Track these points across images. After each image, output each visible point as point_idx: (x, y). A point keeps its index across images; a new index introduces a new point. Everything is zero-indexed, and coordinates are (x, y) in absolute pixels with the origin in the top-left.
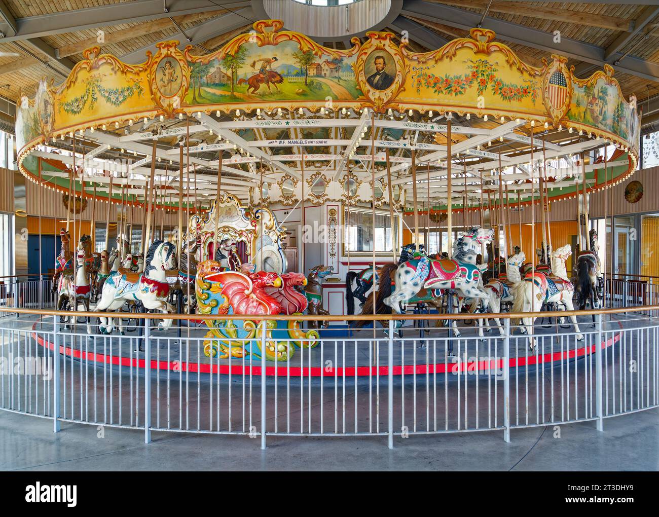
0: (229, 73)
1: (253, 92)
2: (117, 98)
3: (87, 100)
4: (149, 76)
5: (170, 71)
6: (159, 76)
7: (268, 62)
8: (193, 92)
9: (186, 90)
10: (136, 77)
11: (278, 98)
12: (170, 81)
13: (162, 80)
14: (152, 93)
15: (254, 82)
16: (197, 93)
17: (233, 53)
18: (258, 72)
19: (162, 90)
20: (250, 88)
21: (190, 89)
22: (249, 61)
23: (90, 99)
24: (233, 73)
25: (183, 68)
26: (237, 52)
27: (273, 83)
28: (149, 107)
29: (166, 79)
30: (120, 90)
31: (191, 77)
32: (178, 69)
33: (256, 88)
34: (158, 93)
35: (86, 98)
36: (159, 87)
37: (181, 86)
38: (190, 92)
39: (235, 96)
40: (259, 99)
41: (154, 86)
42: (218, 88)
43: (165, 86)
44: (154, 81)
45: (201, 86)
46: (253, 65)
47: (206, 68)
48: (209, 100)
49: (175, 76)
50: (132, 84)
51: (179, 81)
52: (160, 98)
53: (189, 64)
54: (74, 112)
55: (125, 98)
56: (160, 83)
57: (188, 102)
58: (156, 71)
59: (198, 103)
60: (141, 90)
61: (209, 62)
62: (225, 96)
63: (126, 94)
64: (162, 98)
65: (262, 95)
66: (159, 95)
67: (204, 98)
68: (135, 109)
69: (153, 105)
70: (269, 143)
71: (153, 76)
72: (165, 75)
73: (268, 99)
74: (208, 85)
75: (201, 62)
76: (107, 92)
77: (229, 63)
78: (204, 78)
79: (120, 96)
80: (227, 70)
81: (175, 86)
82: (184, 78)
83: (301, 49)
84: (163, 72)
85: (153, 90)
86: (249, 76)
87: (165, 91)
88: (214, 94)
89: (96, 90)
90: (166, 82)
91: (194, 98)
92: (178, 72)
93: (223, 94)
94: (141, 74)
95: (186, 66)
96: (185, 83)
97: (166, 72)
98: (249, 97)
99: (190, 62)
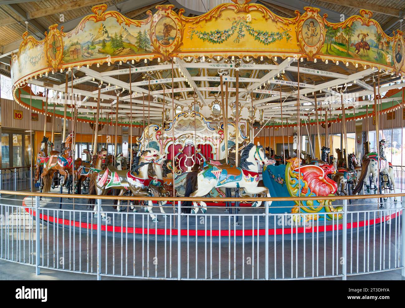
0: (347, 38)
1: (357, 53)
2: (267, 39)
3: (232, 35)
4: (296, 28)
5: (313, 28)
6: (305, 30)
7: (365, 36)
8: (326, 46)
9: (323, 44)
10: (285, 27)
11: (367, 59)
12: (312, 36)
13: (306, 33)
14: (298, 41)
15: (358, 47)
16: (329, 47)
17: (350, 26)
18: (360, 41)
19: (306, 40)
20: (356, 50)
21: (325, 43)
22: (357, 33)
23: (236, 34)
24: (349, 38)
25: (321, 28)
26: (351, 26)
27: (366, 49)
28: (295, 50)
29: (310, 33)
30: (270, 33)
31: (326, 36)
32: (318, 29)
33: (359, 51)
34: (303, 42)
35: (230, 33)
36: (304, 38)
37: (320, 40)
38: (325, 45)
39: (349, 53)
40: (359, 58)
41: (300, 37)
42: (341, 46)
43: (308, 38)
44: (301, 33)
45: (332, 43)
46: (358, 36)
47: (335, 32)
48: (335, 53)
49: (316, 32)
50: (281, 31)
51: (318, 36)
52: (304, 45)
53: (326, 27)
54: (214, 42)
55: (274, 40)
56: (305, 36)
57: (323, 52)
58: (302, 26)
59: (329, 54)
60: (290, 37)
61: (337, 28)
62: (344, 52)
63: (276, 37)
64: (306, 46)
65: (361, 56)
66: (303, 43)
67: (333, 51)
68: (283, 50)
69: (298, 49)
70: (276, 82)
71: (300, 29)
72: (309, 30)
73: (363, 59)
74: (335, 43)
75: (333, 27)
76: (256, 32)
77: (347, 32)
78: (334, 38)
79: (269, 38)
80: (346, 36)
81: (315, 39)
82: (322, 35)
83: (377, 32)
84: (308, 28)
85: (300, 39)
86: (356, 42)
87: (308, 41)
88: (338, 50)
89: (244, 29)
90: (310, 36)
91: (327, 50)
92: (318, 31)
93: (343, 51)
94: (290, 25)
95: (324, 28)
96: (322, 39)
97: (310, 28)
98: (355, 55)
99: (326, 26)
